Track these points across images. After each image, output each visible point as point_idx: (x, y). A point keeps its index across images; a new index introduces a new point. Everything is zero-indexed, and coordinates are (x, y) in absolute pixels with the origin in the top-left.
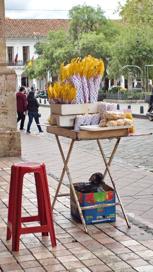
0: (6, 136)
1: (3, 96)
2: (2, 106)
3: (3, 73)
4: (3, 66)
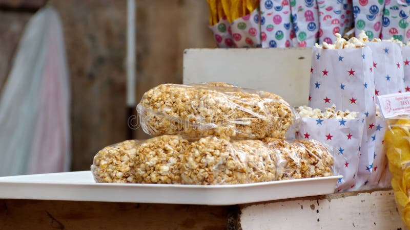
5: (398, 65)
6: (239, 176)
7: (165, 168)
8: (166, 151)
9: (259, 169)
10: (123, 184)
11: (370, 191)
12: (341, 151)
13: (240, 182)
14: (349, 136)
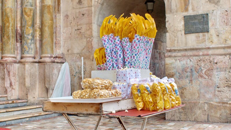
0: (228, 106)
1: (227, 72)
2: (227, 81)
3: (227, 54)
4: (229, 48)
5: (134, 73)
7: (87, 96)
8: (87, 92)
9: (106, 95)
10: (78, 99)
11: (129, 99)
12: (123, 91)
13: (102, 98)
14: (124, 88)
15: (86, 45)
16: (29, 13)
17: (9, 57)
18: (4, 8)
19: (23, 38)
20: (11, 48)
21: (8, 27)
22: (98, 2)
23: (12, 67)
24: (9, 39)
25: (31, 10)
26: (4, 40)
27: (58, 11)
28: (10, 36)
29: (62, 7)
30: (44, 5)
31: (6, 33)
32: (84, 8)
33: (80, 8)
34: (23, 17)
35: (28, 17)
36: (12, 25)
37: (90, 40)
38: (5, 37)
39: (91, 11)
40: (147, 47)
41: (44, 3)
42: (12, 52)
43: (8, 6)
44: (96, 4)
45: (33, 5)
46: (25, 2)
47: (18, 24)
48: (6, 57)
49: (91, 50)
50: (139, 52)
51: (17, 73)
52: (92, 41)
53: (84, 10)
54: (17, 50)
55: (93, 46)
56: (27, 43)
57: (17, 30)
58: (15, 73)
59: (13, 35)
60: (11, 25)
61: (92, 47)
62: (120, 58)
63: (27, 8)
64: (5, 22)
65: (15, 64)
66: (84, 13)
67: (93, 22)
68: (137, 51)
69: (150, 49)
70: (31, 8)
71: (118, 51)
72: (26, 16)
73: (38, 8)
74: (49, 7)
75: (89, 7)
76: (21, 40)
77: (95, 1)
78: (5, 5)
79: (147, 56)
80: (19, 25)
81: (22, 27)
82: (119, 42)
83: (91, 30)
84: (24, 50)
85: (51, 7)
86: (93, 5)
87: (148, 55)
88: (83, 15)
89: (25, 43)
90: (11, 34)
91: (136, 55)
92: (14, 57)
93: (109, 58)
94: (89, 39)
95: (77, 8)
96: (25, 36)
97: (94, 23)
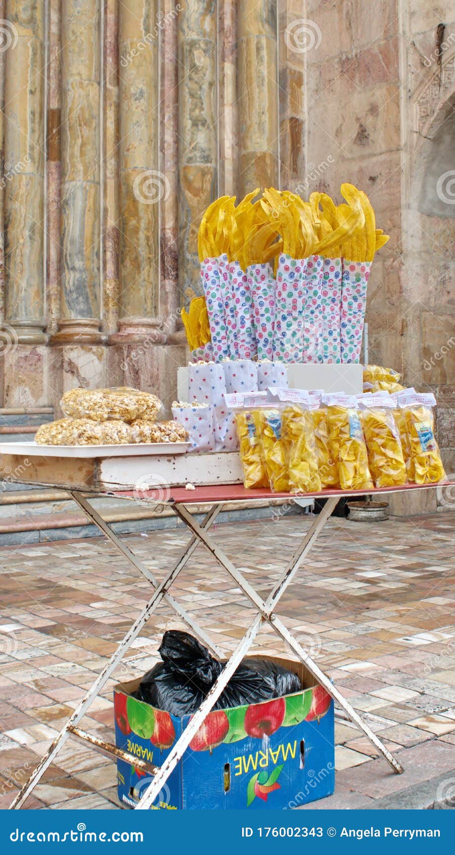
5: (252, 375)
6: (94, 441)
9: (114, 437)
10: (46, 445)
12: (194, 428)
13: (94, 444)
14: (200, 419)
15: (382, 280)
16: (197, 184)
17: (137, 325)
18: (123, 173)
19: (182, 264)
20: (145, 296)
21: (136, 230)
22: (419, 133)
23: (148, 357)
24: (138, 267)
25: (204, 173)
26: (124, 273)
27: (295, 170)
28: (141, 259)
29: (306, 158)
30: (244, 155)
31: (129, 251)
32: (375, 155)
33: (362, 158)
34: (181, 198)
35: (196, 195)
36: (149, 223)
37: (395, 263)
38: (128, 263)
39: (398, 164)
40: (345, 293)
41: (245, 148)
42: (149, 309)
43: (136, 165)
44: (415, 142)
45: (213, 157)
46: (185, 149)
47: (167, 220)
48: (130, 325)
49: (399, 298)
50: (295, 308)
51: (161, 377)
52: (400, 268)
53: (373, 165)
54: (165, 303)
55: (404, 286)
56: (192, 280)
57: (164, 239)
58: (157, 376)
59: (150, 256)
60: (143, 225)
61: (401, 287)
62: (243, 327)
63: (191, 167)
64: (126, 215)
65: (155, 348)
66: (373, 175)
67: (403, 202)
68: (289, 307)
69: (355, 299)
70: (203, 165)
71: (238, 306)
72: (188, 194)
73: (229, 166)
74: (262, 158)
75: (390, 151)
76: (177, 269)
77: (412, 131)
78: (126, 162)
79: (345, 321)
80: (170, 224)
81: (177, 229)
82: (240, 279)
83: (396, 230)
84: (184, 301)
85: (268, 161)
86: (406, 145)
87: (351, 317)
88: (373, 179)
89: (187, 280)
90: (143, 252)
91: (284, 318)
92: (153, 326)
93: (218, 329)
94: (392, 260)
95: (353, 159)
96: (189, 256)
97: (409, 207)
